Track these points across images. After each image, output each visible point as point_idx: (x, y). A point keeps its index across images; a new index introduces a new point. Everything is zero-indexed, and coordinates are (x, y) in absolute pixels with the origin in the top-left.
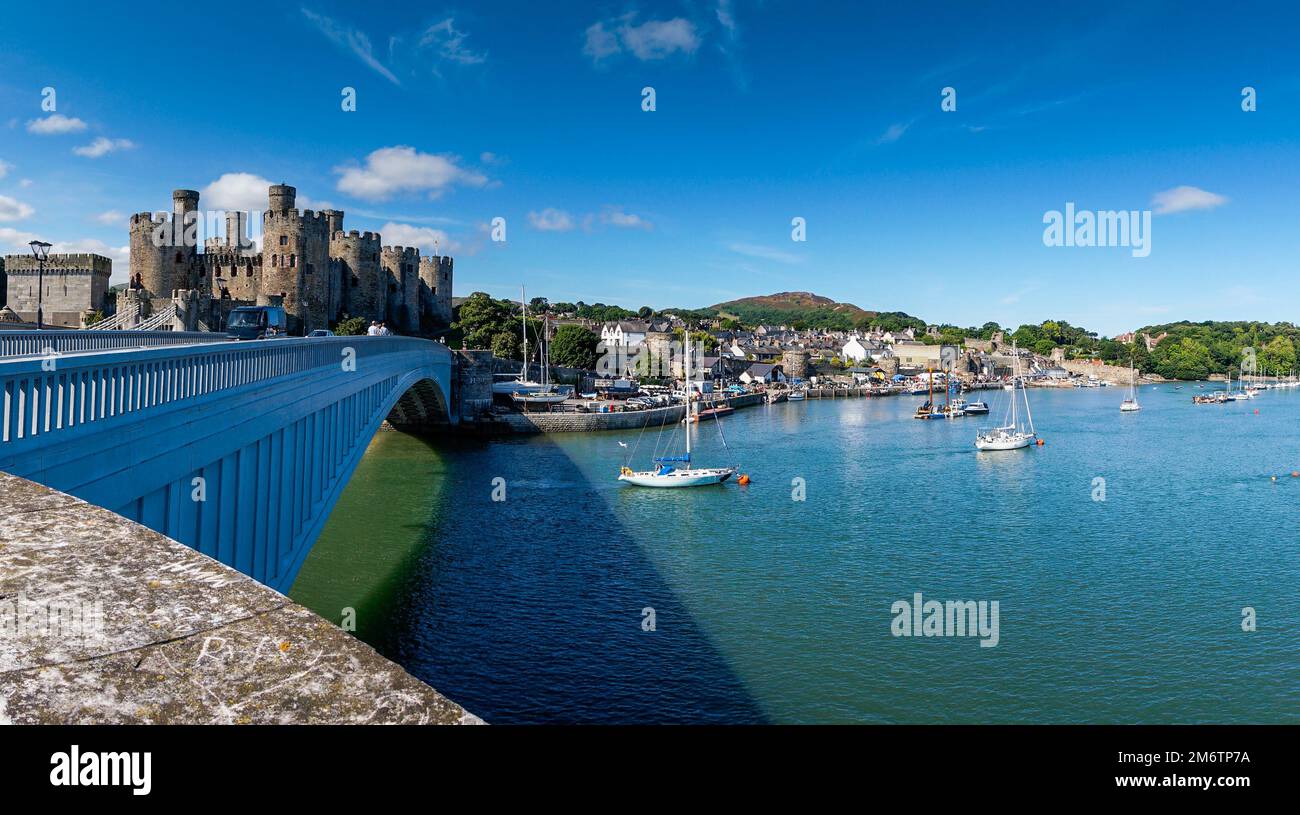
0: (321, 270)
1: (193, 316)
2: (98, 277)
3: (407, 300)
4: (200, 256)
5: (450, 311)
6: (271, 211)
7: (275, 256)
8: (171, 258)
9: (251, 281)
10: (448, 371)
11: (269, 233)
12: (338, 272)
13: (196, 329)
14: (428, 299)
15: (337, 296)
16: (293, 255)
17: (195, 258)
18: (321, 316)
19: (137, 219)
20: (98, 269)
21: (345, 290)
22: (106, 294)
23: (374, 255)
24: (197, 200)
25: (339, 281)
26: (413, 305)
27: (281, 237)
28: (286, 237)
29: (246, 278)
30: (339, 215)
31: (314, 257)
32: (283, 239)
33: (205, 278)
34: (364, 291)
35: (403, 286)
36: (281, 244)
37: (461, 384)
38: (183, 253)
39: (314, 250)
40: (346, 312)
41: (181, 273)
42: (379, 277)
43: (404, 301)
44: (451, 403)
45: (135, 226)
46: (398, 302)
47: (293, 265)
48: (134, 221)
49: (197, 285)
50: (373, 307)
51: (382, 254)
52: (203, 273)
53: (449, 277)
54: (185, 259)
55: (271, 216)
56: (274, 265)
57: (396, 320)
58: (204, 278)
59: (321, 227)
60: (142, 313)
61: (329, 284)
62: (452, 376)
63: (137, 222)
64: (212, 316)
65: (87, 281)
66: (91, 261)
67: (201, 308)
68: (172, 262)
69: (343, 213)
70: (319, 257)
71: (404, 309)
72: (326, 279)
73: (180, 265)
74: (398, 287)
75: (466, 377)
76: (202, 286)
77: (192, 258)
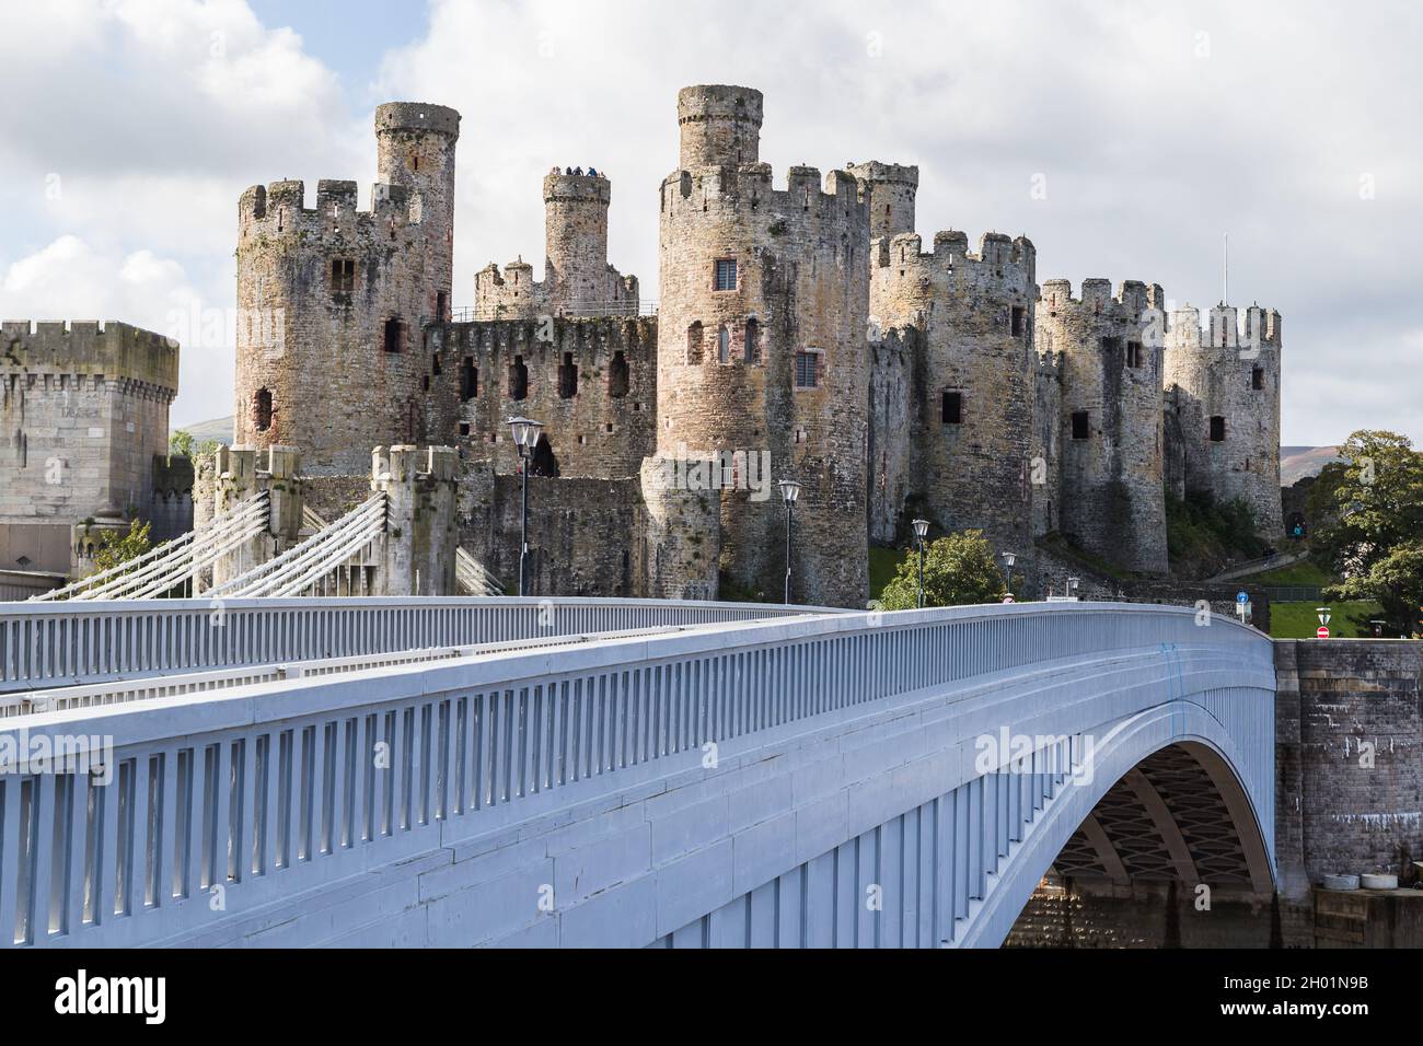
0: (843, 371)
1: (436, 534)
2: (134, 404)
3: (1128, 464)
4: (464, 327)
5: (1275, 502)
6: (686, 174)
7: (696, 327)
8: (367, 339)
9: (623, 413)
10: (1265, 711)
11: (680, 249)
12: (898, 377)
13: (450, 585)
14: (1196, 459)
15: (897, 453)
16: (752, 322)
17: (445, 338)
18: (843, 525)
19: (259, 203)
20: (135, 376)
21: (920, 436)
22: (158, 460)
23: (1017, 312)
24: (451, 136)
25: (903, 406)
26: (1146, 483)
27: (719, 263)
28: (731, 261)
29: (605, 403)
30: (903, 180)
31: (820, 329)
32: (723, 269)
33: (474, 403)
34: (986, 440)
35: (1115, 419)
36: (718, 287)
37: (1311, 756)
38: (407, 319)
39: (822, 304)
40: (927, 515)
41: (400, 388)
42: (1032, 386)
43: (1118, 469)
44: (1280, 829)
45: (255, 227)
46: (1096, 472)
47: (752, 354)
48: (250, 211)
49: (454, 430)
50: (1016, 493)
51: (1041, 310)
52: (469, 390)
53: (1267, 379)
54: (411, 341)
55: (686, 192)
56: (696, 357)
57: (1090, 539)
58: (473, 406)
59: (841, 225)
60: (276, 526)
61: (871, 420)
62: (1279, 729)
63: (260, 212)
64: (498, 533)
65: (93, 415)
66: (112, 348)
67: (465, 506)
68: (373, 349)
69: (914, 169)
70: (837, 328)
71: (1116, 498)
72: (860, 400)
73: (395, 360)
74: (1097, 418)
75: (1331, 733)
76: (465, 429)
77: (436, 340)
